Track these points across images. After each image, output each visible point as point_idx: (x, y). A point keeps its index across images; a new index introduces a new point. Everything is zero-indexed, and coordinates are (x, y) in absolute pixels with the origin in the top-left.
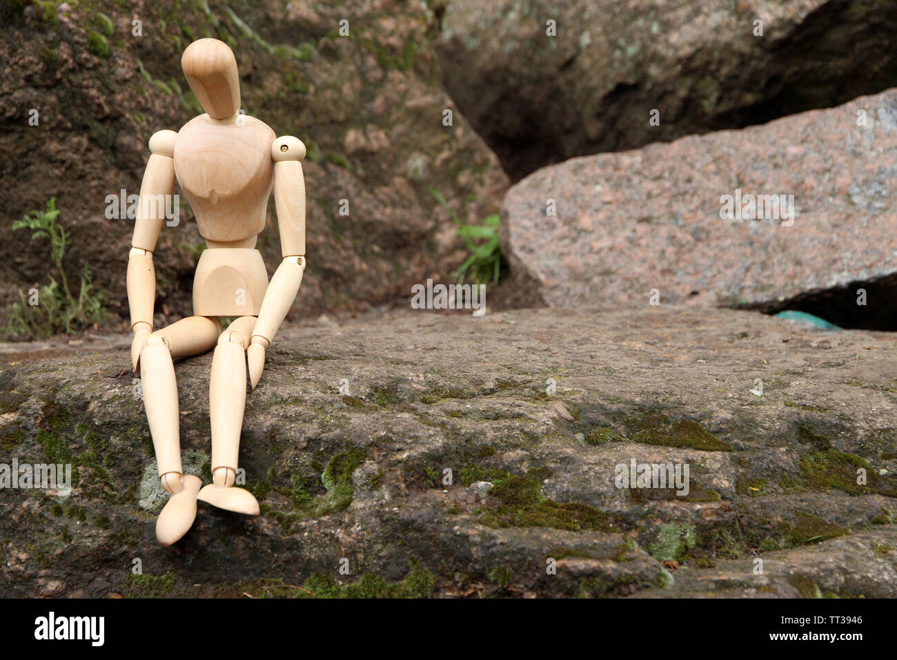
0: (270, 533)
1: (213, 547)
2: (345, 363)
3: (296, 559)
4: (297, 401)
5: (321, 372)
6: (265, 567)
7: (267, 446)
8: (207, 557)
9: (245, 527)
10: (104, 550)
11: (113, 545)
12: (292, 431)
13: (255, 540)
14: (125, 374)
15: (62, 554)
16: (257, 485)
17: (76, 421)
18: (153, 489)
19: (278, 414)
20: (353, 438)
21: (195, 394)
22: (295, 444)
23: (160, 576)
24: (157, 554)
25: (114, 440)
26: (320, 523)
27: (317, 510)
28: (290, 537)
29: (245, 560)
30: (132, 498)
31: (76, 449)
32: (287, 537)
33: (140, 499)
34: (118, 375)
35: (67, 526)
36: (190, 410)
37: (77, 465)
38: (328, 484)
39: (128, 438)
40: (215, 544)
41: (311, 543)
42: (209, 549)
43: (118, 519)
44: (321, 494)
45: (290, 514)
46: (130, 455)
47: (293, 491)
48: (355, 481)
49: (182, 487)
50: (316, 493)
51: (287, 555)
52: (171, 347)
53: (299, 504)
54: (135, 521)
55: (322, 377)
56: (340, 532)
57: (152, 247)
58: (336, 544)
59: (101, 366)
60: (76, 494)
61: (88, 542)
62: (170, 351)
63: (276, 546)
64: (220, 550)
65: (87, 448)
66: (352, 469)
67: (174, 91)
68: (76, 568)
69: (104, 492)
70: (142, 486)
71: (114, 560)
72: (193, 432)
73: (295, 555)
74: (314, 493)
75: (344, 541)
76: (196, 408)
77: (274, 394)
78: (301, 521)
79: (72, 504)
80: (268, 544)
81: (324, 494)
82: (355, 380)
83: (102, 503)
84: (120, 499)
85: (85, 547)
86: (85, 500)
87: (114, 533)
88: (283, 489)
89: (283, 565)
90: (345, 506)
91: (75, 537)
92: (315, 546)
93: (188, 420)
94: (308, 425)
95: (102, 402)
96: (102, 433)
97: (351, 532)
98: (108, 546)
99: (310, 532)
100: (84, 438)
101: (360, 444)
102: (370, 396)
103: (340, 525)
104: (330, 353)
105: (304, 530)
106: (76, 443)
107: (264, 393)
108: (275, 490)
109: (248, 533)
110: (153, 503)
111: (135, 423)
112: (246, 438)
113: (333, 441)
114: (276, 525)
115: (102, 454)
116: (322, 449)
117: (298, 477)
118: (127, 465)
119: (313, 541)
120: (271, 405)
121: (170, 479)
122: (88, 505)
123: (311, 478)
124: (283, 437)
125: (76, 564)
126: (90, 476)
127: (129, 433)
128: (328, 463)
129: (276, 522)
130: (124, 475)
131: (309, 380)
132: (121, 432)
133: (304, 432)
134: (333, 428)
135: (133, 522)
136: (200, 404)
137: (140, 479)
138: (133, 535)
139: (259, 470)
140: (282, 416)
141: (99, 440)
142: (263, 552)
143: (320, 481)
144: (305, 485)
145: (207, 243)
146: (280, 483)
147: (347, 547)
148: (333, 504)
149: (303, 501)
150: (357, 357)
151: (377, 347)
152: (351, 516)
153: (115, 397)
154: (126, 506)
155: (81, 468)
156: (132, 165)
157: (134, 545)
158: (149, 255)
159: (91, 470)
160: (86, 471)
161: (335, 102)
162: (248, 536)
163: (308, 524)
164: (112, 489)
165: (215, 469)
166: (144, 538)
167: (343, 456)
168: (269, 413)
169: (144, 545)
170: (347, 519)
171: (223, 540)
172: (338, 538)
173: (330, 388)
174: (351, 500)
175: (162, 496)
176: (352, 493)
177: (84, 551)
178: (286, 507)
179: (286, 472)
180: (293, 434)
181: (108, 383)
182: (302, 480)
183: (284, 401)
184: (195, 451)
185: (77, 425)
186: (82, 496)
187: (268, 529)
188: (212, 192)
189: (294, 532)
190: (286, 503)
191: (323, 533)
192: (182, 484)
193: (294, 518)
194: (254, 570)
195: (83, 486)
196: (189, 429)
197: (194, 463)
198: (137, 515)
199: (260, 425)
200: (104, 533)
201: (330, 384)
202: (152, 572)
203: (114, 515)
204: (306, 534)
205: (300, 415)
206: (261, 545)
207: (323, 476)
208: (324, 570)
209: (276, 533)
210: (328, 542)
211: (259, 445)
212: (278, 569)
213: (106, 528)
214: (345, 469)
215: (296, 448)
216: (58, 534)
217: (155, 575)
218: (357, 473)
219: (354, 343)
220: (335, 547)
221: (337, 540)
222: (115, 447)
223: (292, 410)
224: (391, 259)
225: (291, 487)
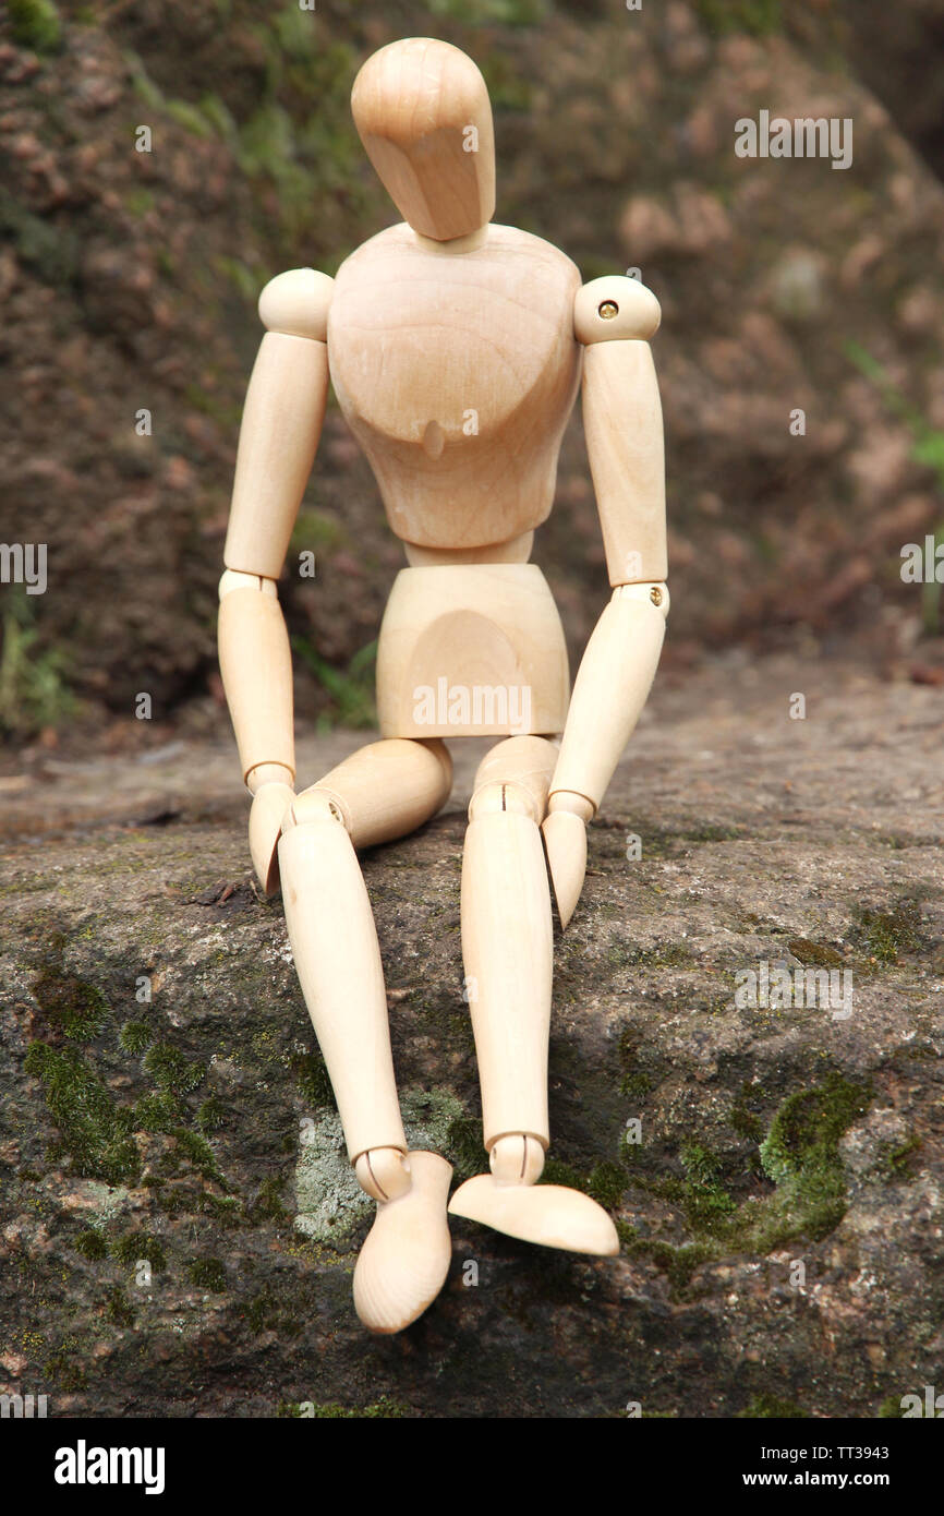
0: (642, 1298)
1: (496, 1334)
2: (775, 850)
3: (710, 1362)
4: (678, 956)
5: (722, 875)
6: (632, 1381)
7: (613, 1073)
8: (480, 1360)
9: (576, 1281)
10: (218, 1344)
11: (238, 1330)
12: (677, 1035)
13: (605, 1315)
14: (232, 896)
15: (113, 1356)
16: (593, 1173)
17: (120, 1018)
18: (326, 1188)
19: (636, 993)
20: (832, 1050)
21: (419, 945)
22: (688, 1070)
23: (361, 1407)
24: (352, 1352)
25: (221, 1065)
26: (766, 1269)
27: (755, 1235)
28: (693, 1306)
29: (582, 1366)
30: (275, 1210)
31: (123, 1088)
32: (686, 1308)
33: (297, 1213)
34: (216, 899)
35: (119, 1285)
36: (411, 984)
37: (131, 1130)
38: (777, 1169)
39: (256, 1059)
40: (501, 1326)
41: (749, 1322)
42: (487, 1339)
43: (247, 1265)
44: (759, 1193)
45: (685, 1245)
46: (263, 1102)
47: (686, 1187)
48: (848, 1161)
49: (407, 1183)
50: (746, 1190)
51: (686, 1351)
52: (351, 826)
53: (704, 1220)
54: (292, 1268)
55: (727, 890)
56: (821, 1294)
57: (274, 567)
58: (814, 1325)
59: (165, 874)
60: (138, 1204)
61: (176, 1326)
62: (350, 835)
63: (658, 1330)
64: (515, 1341)
65: (152, 1085)
66: (837, 1132)
67: (216, 127)
68: (149, 1390)
69: (205, 1197)
70: (301, 1181)
71: (243, 1368)
72: (422, 1042)
73: (709, 1352)
74: (739, 1193)
75: (832, 1315)
76: (423, 980)
77: (618, 939)
78: (718, 1265)
79: (128, 1231)
80: (637, 1325)
81: (767, 1193)
82: (811, 896)
83: (203, 1225)
84: (247, 1214)
85: (168, 1336)
86: (162, 1219)
87: (240, 1300)
88: (660, 1181)
89: (679, 1379)
90: (827, 1226)
91: (143, 1313)
92: (759, 1330)
93: (406, 1012)
94: (716, 1019)
95: (184, 969)
96: (188, 1046)
97: (851, 1293)
98: (228, 1334)
99: (744, 1292)
100: (145, 1059)
101: (853, 1067)
102: (853, 935)
103: (820, 1274)
104: (723, 820)
105: (726, 1288)
106: (122, 1072)
107: (590, 938)
108: (640, 1186)
109: (585, 1298)
110: (332, 1222)
111: (271, 1020)
112: (563, 1055)
113: (785, 1058)
114: (654, 1277)
115: (192, 1100)
116: (756, 1080)
117: (700, 1153)
118: (257, 1127)
119: (753, 1315)
120: (613, 967)
121: (379, 1164)
122: (168, 1232)
123: (732, 1153)
124: (654, 1051)
125: (147, 1381)
126: (166, 1157)
127: (256, 1045)
128: (775, 1116)
129: (652, 1268)
130: (250, 1152)
131: (697, 898)
132: (237, 1043)
133: (707, 1038)
134: (779, 1026)
135: (286, 1272)
136: (435, 969)
137: (293, 1161)
138: (288, 1305)
139: (596, 1136)
140: (647, 996)
141: (182, 1064)
142: (624, 1345)
143: (756, 1161)
144: (718, 1171)
145: (411, 555)
146: (653, 1168)
147: (841, 1329)
148: (796, 1220)
149: (714, 1212)
150: (792, 829)
151: (826, 796)
152: (847, 1251)
153: (216, 957)
154: (263, 1231)
155: (140, 1137)
156: (123, 324)
157: (291, 1329)
158: (270, 589)
159: (167, 1143)
160: (154, 1144)
161: (598, 130)
162: (584, 1306)
163: (737, 1272)
164: (224, 1189)
165: (495, 1140)
166: (317, 1312)
167: (811, 1097)
168: (612, 990)
169: (317, 1330)
170: (836, 1259)
171: (521, 1316)
172: (817, 1307)
173: (753, 918)
174: (843, 1211)
175: (350, 1205)
176: (842, 1192)
177: (167, 1349)
178: (671, 1230)
179: (665, 1139)
180: (680, 1043)
181: (194, 919)
182: (708, 1159)
183: (642, 958)
184: (428, 1090)
185: (124, 1027)
186: (153, 1208)
187: (635, 1286)
188: (431, 427)
189: (700, 1294)
190: (671, 1217)
191: (779, 1296)
192: (409, 1175)
193: (699, 1258)
194: (602, 1391)
195: (149, 1183)
196: (412, 1034)
197: (426, 1120)
198: (294, 1254)
199: (592, 1022)
200: (214, 1304)
201: (750, 908)
202: (341, 1398)
203: (236, 1255)
204: (733, 1298)
205: (693, 993)
206: (621, 1327)
207: (762, 1148)
208: (784, 1389)
209: (655, 1296)
210: (792, 1319)
211: (593, 1073)
212: (664, 1388)
213: (217, 1289)
214: (820, 1130)
215: (691, 1079)
216: (98, 1305)
217: (348, 1405)
218: (853, 1140)
219: (767, 788)
220: (810, 1332)
221: (815, 1313)
222: (226, 1083)
223: (671, 979)
224: (746, 527)
225: (681, 1177)
